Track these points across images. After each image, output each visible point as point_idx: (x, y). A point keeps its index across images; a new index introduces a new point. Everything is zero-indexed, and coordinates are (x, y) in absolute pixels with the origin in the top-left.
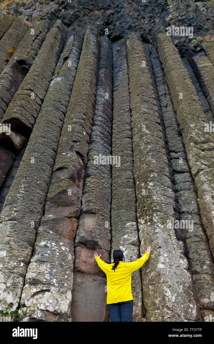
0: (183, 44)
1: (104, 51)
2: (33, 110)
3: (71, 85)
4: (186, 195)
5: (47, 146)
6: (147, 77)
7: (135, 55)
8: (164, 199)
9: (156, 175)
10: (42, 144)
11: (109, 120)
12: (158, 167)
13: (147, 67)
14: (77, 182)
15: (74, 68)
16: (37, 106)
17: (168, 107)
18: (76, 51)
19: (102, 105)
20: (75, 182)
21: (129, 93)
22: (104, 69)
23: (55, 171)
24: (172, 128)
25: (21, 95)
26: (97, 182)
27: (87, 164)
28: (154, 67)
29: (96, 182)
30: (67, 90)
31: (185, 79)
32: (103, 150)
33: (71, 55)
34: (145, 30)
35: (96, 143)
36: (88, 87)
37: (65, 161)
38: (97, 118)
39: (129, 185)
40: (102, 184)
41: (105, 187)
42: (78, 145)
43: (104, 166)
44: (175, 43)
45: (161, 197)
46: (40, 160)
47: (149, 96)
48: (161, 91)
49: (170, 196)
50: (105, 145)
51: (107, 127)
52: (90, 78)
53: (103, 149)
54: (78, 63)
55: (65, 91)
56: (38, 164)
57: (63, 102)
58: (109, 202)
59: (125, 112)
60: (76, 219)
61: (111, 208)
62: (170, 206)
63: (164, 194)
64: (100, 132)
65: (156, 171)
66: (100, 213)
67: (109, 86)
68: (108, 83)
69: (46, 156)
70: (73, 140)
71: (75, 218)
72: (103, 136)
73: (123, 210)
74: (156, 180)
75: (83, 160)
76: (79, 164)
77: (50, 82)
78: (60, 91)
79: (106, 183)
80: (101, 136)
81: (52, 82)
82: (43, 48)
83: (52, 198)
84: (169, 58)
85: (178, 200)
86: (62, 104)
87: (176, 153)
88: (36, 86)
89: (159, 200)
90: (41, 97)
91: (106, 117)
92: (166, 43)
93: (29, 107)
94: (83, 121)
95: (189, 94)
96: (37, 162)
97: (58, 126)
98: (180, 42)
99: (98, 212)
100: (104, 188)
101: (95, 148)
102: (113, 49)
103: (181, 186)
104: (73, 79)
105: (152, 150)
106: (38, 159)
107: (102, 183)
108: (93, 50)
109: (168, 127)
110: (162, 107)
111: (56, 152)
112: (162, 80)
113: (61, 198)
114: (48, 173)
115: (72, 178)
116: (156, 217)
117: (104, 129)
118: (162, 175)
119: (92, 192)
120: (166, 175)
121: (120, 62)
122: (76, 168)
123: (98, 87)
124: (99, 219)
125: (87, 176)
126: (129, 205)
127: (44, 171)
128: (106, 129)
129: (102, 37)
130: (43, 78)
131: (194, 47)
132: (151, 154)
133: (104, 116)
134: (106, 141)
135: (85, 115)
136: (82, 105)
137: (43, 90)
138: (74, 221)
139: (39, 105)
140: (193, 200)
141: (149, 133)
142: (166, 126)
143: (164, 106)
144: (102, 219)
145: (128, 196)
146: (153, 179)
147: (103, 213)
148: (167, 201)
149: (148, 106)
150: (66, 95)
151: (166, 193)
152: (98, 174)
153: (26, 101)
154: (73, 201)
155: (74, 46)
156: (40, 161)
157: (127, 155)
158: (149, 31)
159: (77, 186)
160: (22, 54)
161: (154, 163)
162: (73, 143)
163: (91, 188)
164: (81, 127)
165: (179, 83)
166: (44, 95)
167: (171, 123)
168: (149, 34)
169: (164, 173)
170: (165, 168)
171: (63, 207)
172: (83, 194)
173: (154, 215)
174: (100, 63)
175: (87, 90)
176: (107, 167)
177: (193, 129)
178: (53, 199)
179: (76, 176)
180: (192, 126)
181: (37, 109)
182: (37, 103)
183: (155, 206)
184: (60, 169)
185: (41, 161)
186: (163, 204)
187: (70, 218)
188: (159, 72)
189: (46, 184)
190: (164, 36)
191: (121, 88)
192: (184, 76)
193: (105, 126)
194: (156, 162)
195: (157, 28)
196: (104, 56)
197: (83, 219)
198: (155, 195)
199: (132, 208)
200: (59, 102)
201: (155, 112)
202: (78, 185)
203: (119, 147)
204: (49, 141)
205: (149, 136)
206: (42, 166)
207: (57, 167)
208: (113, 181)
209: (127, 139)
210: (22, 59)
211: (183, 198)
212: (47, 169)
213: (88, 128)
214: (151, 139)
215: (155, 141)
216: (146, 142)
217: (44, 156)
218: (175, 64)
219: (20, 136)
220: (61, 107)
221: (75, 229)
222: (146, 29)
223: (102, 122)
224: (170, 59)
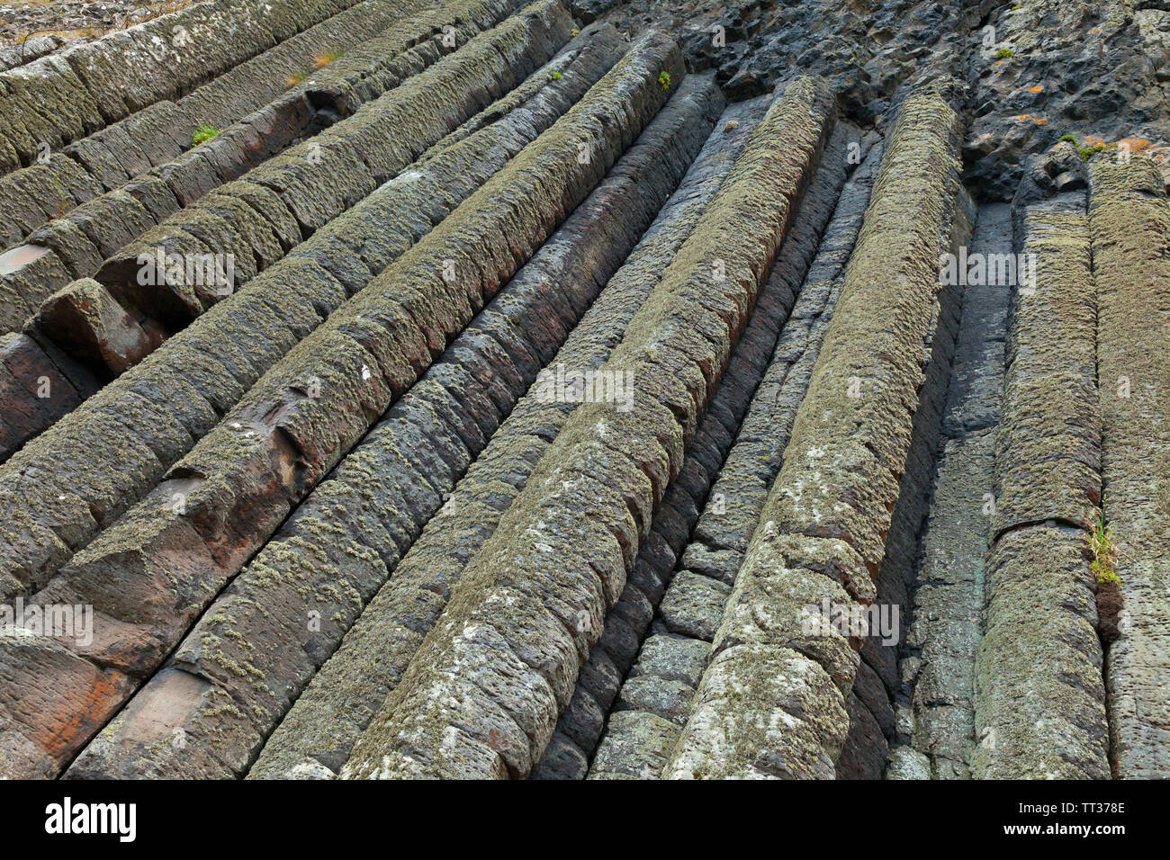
0: (1007, 150)
1: (665, 124)
2: (240, 253)
3: (447, 204)
4: (640, 732)
5: (195, 382)
6: (750, 235)
7: (762, 150)
8: (477, 709)
9: (510, 601)
10: (180, 371)
11: (528, 357)
12: (543, 576)
13: (782, 201)
14: (224, 539)
15: (503, 153)
16: (270, 243)
17: (795, 366)
18: (552, 101)
19: (528, 298)
20: (208, 538)
21: (660, 278)
22: (622, 181)
23: (169, 478)
24: (760, 446)
25: (229, 194)
26: (301, 565)
27: (311, 489)
28: (841, 210)
29: (293, 562)
30: (420, 217)
31: (903, 271)
32: (417, 455)
33: (523, 110)
34: (868, 78)
35: (403, 423)
36: (490, 223)
37: (219, 449)
38: (471, 339)
39: (417, 613)
40: (322, 581)
41: (326, 596)
42: (299, 407)
43: (382, 516)
44: (974, 144)
45: (467, 699)
46: (130, 422)
47: (708, 303)
48: (807, 303)
49: (510, 706)
50: (443, 440)
51: (498, 379)
52: (521, 195)
53: (423, 451)
54: (530, 141)
55: (408, 218)
56: (113, 433)
57: (375, 254)
58: (314, 657)
59: (597, 343)
60: (130, 681)
61: (306, 683)
62: (483, 746)
63: (492, 689)
64: (450, 390)
65: (526, 584)
66: (232, 685)
67: (613, 240)
68: (610, 230)
69: (164, 413)
70: (293, 385)
71: (127, 674)
72: (454, 408)
73: (328, 708)
74: (500, 620)
75: (300, 467)
76: (269, 475)
77: (380, 180)
78: (383, 214)
79: (345, 582)
80: (440, 403)
81: (390, 183)
82: (432, 73)
83: (80, 569)
84: (892, 186)
85: (599, 741)
86: (363, 259)
87: (714, 547)
88: (307, 180)
89: (448, 707)
90: (306, 220)
91: (519, 343)
92: (916, 133)
93: (228, 240)
94: (382, 329)
95: (880, 327)
96: (112, 426)
97: (291, 328)
98: (1000, 140)
99: (225, 680)
100: (321, 598)
101: (385, 440)
102: (719, 123)
103: (643, 691)
104: (468, 187)
105: (567, 502)
106: (126, 416)
107: (322, 575)
108: (605, 108)
109: (747, 440)
110: (776, 359)
111: (221, 411)
112: (835, 262)
113: (109, 579)
114: (125, 476)
115: (200, 519)
116: (387, 771)
117: (480, 381)
118: (539, 609)
119: (251, 596)
120: (558, 616)
121: (710, 169)
122: (240, 486)
123: (559, 234)
124: (208, 706)
125: (280, 531)
126: (357, 692)
127: (118, 464)
128: (487, 386)
129: (689, 78)
130: (355, 159)
131: (1046, 167)
132: (551, 513)
133: (507, 338)
134: (456, 428)
135: (409, 311)
136: (420, 276)
137: (331, 199)
138: (118, 683)
139: (281, 242)
140: (650, 766)
141: (602, 433)
142: (742, 436)
143: (782, 360)
144: (225, 712)
145: (380, 656)
146: (485, 614)
147: (243, 690)
148: (486, 721)
149: (679, 335)
150: (402, 233)
151: (502, 687)
152: (325, 538)
153: (227, 218)
154: (149, 603)
155: (554, 83)
156: (125, 424)
157: (493, 499)
158: (886, 82)
159: (214, 558)
160: (340, 74)
161: (538, 552)
162: (291, 395)
163: (258, 578)
164: (360, 346)
165: (873, 282)
166: (327, 217)
167: (768, 428)
168: (880, 94)
169: (556, 607)
170: (579, 586)
171: (107, 617)
172: (222, 591)
173: (387, 761)
174: (625, 158)
175: (478, 230)
176: (400, 523)
177: (808, 467)
178: (78, 575)
179: (224, 516)
180: (812, 453)
181: (265, 257)
182: (275, 233)
183: (411, 727)
184: (186, 475)
185: (129, 427)
186: (453, 730)
187: (102, 665)
188: (844, 232)
189: (88, 511)
190: (925, 107)
191: (648, 258)
192: (908, 259)
193: (489, 373)
194: (550, 549)
195: (924, 78)
196: (656, 136)
197: (151, 689)
198: (445, 679)
199: (362, 710)
200: (357, 249)
201: (692, 365)
202: (219, 553)
203: (491, 463)
204: (218, 366)
205: (596, 444)
206: (120, 446)
207: (179, 464)
208: (390, 583)
209: (535, 440)
210: (324, 89)
211: (619, 743)
212: (133, 461)
213: (397, 360)
214: (595, 461)
215: (606, 471)
216: (567, 465)
217: (157, 410)
218: (901, 209)
219: (150, 329)
220: (353, 266)
221: (101, 717)
222: (874, 76)
223: (484, 356)
224: (895, 188)
